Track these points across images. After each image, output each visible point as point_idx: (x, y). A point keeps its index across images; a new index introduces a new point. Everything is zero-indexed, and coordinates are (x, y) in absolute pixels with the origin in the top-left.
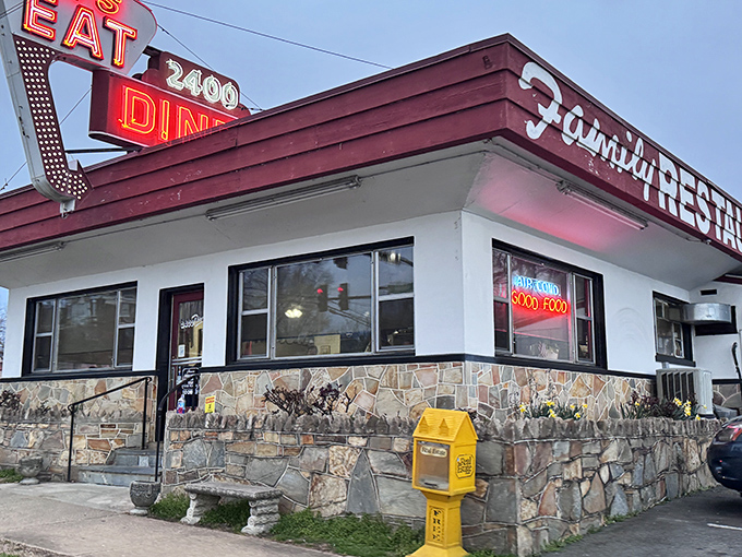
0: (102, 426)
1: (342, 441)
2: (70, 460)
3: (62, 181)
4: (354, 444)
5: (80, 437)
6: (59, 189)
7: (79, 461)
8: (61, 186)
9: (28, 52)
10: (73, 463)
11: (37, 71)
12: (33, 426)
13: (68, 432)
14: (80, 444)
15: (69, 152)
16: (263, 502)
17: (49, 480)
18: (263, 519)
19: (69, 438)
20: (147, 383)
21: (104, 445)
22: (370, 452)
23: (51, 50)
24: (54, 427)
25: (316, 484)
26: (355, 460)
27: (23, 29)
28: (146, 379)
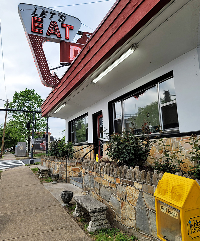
0: (76, 163)
1: (131, 184)
2: (67, 175)
3: (49, 80)
4: (137, 187)
5: (70, 167)
6: (49, 83)
7: (70, 176)
8: (49, 82)
9: (34, 39)
10: (68, 176)
11: (38, 44)
12: (58, 163)
13: (66, 165)
14: (70, 169)
15: (51, 70)
16: (96, 214)
17: (62, 182)
18: (97, 223)
19: (66, 167)
20: (90, 148)
21: (77, 170)
22: (144, 194)
23: (42, 37)
24: (63, 163)
25: (123, 206)
26: (138, 196)
27: (32, 32)
28: (90, 146)
